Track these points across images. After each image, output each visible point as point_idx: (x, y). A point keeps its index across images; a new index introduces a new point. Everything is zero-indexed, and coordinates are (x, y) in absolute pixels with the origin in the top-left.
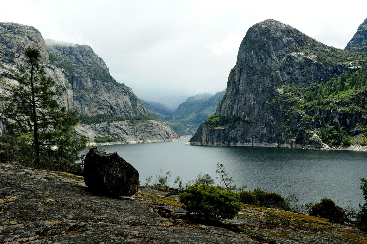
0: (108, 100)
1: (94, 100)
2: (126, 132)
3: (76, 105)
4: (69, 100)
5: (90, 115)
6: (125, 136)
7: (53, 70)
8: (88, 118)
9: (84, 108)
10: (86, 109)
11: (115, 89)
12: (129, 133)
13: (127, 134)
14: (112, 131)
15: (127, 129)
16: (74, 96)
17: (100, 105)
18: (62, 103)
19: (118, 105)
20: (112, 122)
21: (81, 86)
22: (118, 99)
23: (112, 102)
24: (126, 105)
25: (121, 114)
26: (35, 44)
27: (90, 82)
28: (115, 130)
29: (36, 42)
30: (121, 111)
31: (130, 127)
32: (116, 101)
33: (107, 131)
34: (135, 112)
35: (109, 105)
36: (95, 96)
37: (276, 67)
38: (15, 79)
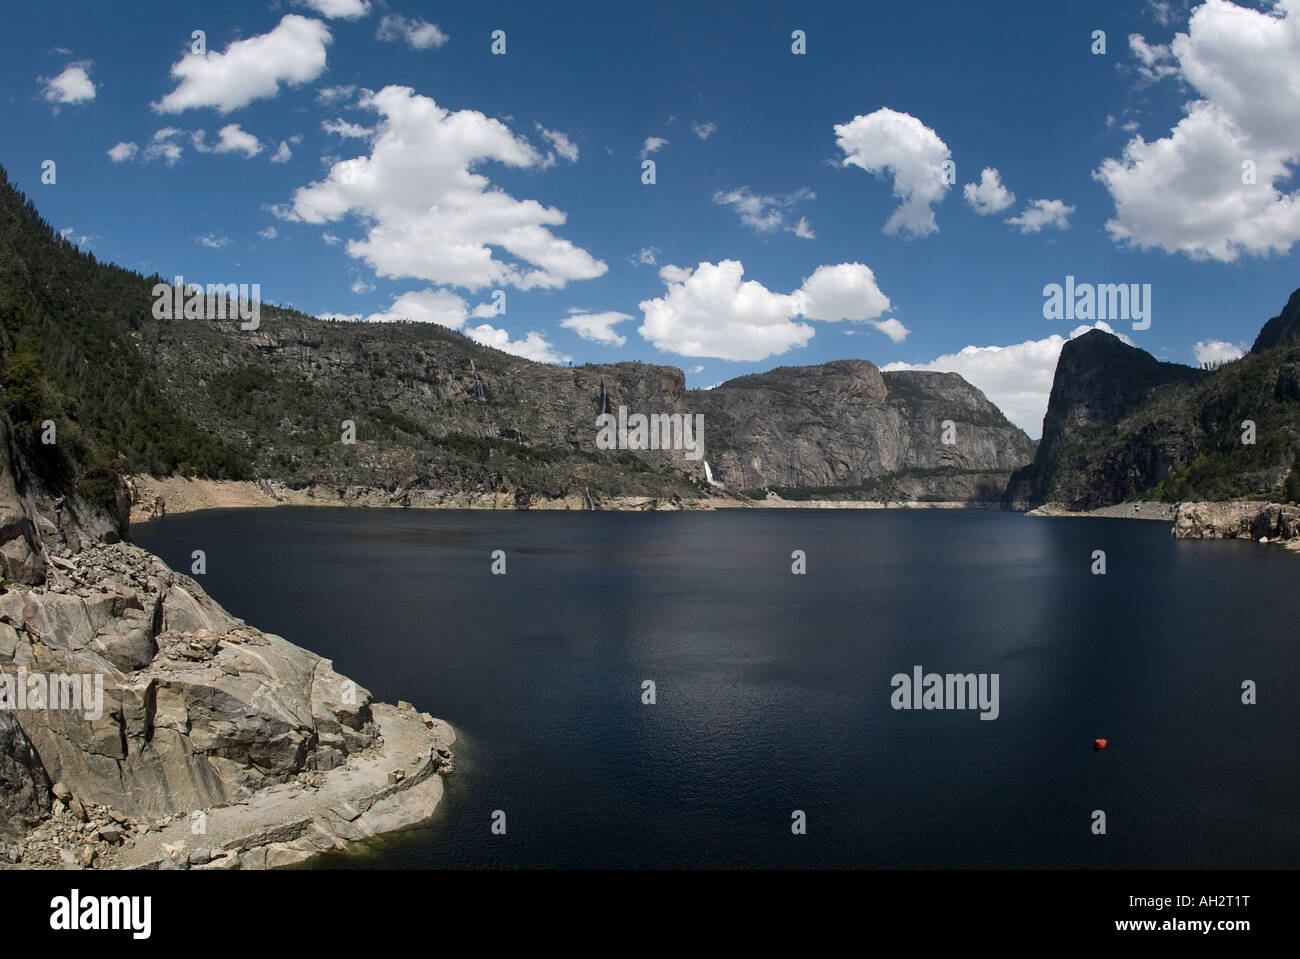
0: (957, 447)
1: (936, 448)
3: (911, 454)
4: (902, 447)
5: (926, 467)
7: (885, 411)
8: (922, 470)
9: (921, 458)
10: (924, 459)
11: (973, 431)
14: (949, 487)
16: (909, 443)
17: (946, 454)
18: (890, 451)
19: (973, 454)
20: (955, 475)
21: (922, 429)
22: (974, 445)
25: (975, 466)
26: (865, 382)
27: (933, 424)
29: (867, 380)
30: (977, 461)
32: (971, 448)
33: (943, 488)
35: (958, 453)
36: (938, 442)
38: (824, 426)
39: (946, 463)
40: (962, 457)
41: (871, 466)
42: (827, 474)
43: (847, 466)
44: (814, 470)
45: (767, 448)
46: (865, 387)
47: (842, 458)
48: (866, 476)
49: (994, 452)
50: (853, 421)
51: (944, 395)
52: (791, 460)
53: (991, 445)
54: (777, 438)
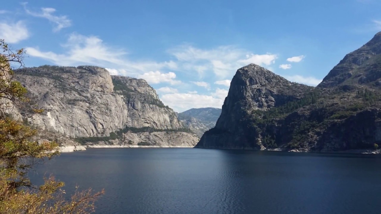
0: (152, 117)
1: (141, 117)
2: (161, 139)
3: (129, 120)
4: (124, 116)
5: (138, 127)
6: (161, 142)
7: (115, 96)
8: (136, 129)
9: (134, 122)
10: (136, 123)
11: (158, 110)
12: (163, 140)
13: (162, 141)
14: (151, 138)
15: (162, 137)
16: (128, 114)
17: (146, 121)
18: (119, 118)
19: (159, 121)
20: (152, 132)
21: (134, 107)
22: (160, 116)
23: (155, 118)
24: (165, 120)
25: (161, 127)
26: (104, 80)
27: (140, 105)
28: (154, 138)
29: (105, 78)
30: (161, 125)
31: (165, 136)
32: (158, 118)
33: (148, 138)
34: (171, 126)
35: (152, 120)
36: (143, 114)
37: (248, 96)
38: (87, 102)
39: (147, 125)
40: (154, 123)
41: (112, 126)
42: (92, 130)
43: (103, 125)
44: (85, 127)
45: (57, 114)
46: (105, 82)
47: (100, 121)
48: (111, 131)
49: (168, 119)
50: (99, 101)
51: (139, 90)
52: (72, 121)
53: (167, 117)
54: (63, 108)
